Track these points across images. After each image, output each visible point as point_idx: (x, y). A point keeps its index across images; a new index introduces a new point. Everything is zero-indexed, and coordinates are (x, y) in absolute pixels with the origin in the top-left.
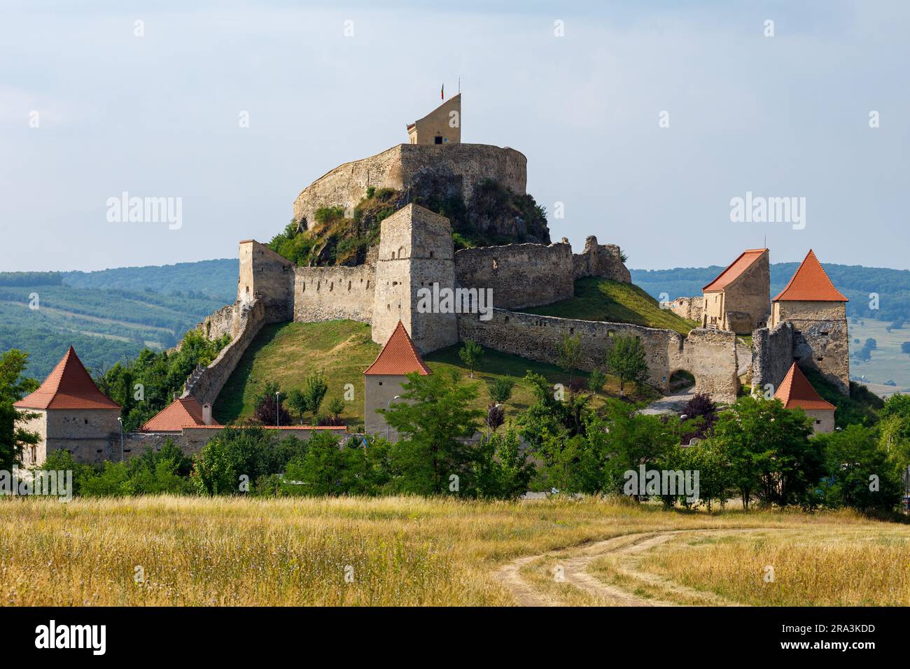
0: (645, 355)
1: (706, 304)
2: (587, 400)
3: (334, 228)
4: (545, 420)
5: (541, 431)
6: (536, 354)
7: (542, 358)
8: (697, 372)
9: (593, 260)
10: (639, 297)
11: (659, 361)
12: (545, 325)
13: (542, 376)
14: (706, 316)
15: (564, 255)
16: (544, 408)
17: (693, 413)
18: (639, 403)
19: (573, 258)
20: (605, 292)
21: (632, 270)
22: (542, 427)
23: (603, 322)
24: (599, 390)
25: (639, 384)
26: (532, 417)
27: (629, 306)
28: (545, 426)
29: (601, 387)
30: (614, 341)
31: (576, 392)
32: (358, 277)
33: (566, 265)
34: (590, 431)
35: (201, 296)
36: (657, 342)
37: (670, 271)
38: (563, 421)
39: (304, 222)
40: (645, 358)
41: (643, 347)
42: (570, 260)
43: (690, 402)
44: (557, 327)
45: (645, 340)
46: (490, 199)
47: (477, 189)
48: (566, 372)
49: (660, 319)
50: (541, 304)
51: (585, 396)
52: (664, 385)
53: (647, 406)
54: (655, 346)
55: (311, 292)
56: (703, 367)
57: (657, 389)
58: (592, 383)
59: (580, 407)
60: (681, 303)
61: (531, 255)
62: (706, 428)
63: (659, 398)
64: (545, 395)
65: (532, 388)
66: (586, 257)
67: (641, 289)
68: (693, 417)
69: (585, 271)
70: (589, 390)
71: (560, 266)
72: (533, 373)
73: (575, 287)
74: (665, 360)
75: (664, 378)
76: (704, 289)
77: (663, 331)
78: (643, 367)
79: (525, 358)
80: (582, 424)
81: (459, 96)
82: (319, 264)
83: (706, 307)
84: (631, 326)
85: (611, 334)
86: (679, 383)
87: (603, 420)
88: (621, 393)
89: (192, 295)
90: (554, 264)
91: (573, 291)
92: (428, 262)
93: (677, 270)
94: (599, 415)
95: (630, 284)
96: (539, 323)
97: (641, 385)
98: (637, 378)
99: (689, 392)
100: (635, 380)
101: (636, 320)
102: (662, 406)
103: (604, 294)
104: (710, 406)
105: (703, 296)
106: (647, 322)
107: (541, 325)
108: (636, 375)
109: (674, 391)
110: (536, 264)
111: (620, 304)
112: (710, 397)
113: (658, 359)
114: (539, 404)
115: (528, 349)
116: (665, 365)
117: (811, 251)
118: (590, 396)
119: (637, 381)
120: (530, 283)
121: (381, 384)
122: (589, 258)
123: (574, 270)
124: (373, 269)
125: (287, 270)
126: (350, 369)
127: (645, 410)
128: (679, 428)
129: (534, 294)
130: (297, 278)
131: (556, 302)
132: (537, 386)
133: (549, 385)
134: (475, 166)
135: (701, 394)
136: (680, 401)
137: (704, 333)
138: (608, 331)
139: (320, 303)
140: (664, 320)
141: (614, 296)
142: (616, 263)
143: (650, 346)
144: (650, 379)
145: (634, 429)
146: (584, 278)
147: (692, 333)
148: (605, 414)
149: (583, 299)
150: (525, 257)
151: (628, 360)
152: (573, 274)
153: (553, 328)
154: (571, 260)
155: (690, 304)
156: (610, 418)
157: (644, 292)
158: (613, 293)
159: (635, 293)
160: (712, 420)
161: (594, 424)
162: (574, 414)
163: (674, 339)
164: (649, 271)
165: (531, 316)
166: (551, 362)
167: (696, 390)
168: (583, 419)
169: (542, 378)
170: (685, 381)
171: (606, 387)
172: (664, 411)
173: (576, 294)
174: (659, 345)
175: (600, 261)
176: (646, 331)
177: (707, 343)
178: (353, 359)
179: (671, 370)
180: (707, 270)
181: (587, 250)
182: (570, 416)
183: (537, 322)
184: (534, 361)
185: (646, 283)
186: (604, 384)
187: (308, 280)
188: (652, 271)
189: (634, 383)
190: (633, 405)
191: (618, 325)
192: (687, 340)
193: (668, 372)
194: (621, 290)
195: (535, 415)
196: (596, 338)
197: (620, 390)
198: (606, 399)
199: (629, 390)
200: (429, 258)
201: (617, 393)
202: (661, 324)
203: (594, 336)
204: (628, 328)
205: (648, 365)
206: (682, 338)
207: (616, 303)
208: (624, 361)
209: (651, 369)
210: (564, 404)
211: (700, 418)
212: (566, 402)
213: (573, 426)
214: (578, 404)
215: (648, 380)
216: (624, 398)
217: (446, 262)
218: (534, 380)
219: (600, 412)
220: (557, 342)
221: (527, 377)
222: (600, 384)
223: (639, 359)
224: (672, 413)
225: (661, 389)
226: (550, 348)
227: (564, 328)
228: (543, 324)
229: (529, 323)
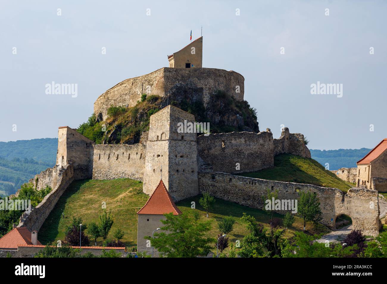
0: (319, 204)
1: (359, 172)
2: (282, 233)
3: (120, 120)
4: (254, 245)
5: (252, 253)
6: (249, 202)
7: (253, 205)
8: (353, 216)
9: (286, 143)
10: (316, 167)
11: (329, 208)
12: (255, 184)
13: (253, 217)
14: (359, 180)
15: (268, 140)
16: (254, 238)
17: (350, 242)
18: (316, 235)
19: (274, 142)
20: (294, 163)
21: (311, 150)
22: (253, 250)
23: (293, 183)
24: (290, 226)
26: (246, 243)
27: (310, 173)
28: (255, 249)
29: (291, 225)
30: (299, 195)
31: (275, 227)
32: (135, 151)
33: (269, 146)
34: (284, 253)
35: (32, 162)
36: (328, 196)
37: (336, 151)
38: (266, 246)
39: (101, 116)
40: (319, 206)
41: (318, 199)
42: (271, 143)
43: (349, 235)
44: (263, 185)
45: (320, 195)
46: (220, 104)
47: (212, 97)
48: (269, 215)
49: (329, 181)
50: (253, 171)
51: (281, 230)
52: (332, 224)
53: (321, 237)
54: (326, 198)
55: (104, 160)
56: (357, 213)
57: (327, 226)
58: (285, 222)
59: (277, 237)
60: (343, 172)
61: (247, 139)
62: (360, 252)
63: (329, 232)
64: (255, 229)
65: (247, 225)
66: (282, 141)
67: (317, 162)
68: (350, 244)
69: (281, 150)
70: (283, 226)
71: (266, 147)
72: (247, 215)
73: (275, 160)
74: (333, 208)
75: (332, 219)
76: (358, 162)
77: (331, 189)
78: (318, 212)
79: (242, 205)
80: (279, 248)
81: (201, 38)
82: (110, 142)
83: (359, 174)
84: (310, 186)
85: (298, 191)
86: (342, 222)
87: (293, 246)
88: (304, 228)
89: (26, 161)
90: (261, 145)
91: (273, 163)
92: (180, 143)
93: (340, 150)
94: (290, 242)
95: (310, 159)
96: (251, 183)
97: (317, 224)
98: (314, 219)
99: (348, 229)
100: (313, 221)
101: (314, 182)
102: (330, 238)
103: (293, 165)
104: (362, 238)
105: (357, 167)
106: (321, 183)
107: (252, 184)
108: (314, 217)
109: (338, 228)
110: (250, 145)
111: (304, 172)
112: (362, 232)
113: (328, 207)
114: (250, 235)
115: (244, 199)
116: (333, 211)
118: (284, 230)
119: (315, 221)
120: (246, 157)
121: (148, 220)
122: (284, 142)
123: (274, 149)
124: (145, 146)
125: (89, 146)
126: (128, 210)
127: (320, 240)
128: (342, 252)
129: (248, 164)
130: (95, 151)
131: (263, 169)
132: (250, 223)
133: (258, 223)
134: (211, 82)
135: (356, 230)
136: (342, 234)
137: (358, 191)
138: (296, 189)
139: (110, 168)
140: (331, 182)
141: (300, 166)
142: (301, 145)
143: (323, 199)
144: (323, 220)
145: (313, 252)
146: (281, 154)
147: (350, 191)
148: (294, 242)
149: (280, 168)
150: (243, 140)
151: (309, 207)
152: (273, 151)
153: (260, 186)
154: (272, 142)
155: (349, 172)
156: (297, 244)
157: (319, 164)
158: (299, 164)
159: (313, 164)
160: (363, 247)
161: (286, 248)
162: (273, 241)
163: (338, 195)
164: (322, 150)
165: (245, 178)
166: (259, 208)
167: (353, 228)
168: (279, 245)
169: (253, 218)
170: (345, 221)
171: (295, 225)
172: (333, 241)
173: (275, 165)
174: (329, 198)
175: (291, 143)
176: (320, 189)
177: (360, 197)
178: (130, 203)
179: (336, 214)
180: (359, 150)
181: (283, 136)
182: (271, 243)
183: (250, 182)
184: (248, 207)
185: (320, 158)
186: (293, 223)
187: (102, 153)
188: (324, 151)
189: (313, 222)
190: (312, 237)
191: (303, 185)
192: (347, 195)
193: (334, 215)
194: (304, 162)
195: (248, 242)
196: (288, 193)
197: (303, 226)
198: (294, 232)
199: (309, 226)
200: (181, 140)
201: (301, 229)
202: (330, 184)
203: (287, 191)
204: (309, 187)
205: (322, 211)
206: (344, 193)
207: (301, 171)
208: (306, 208)
209: (324, 213)
210: (267, 235)
211: (355, 246)
212: (268, 234)
213: (272, 249)
214: (276, 235)
215: (322, 221)
216: (306, 232)
217: (191, 143)
218: (247, 219)
219: (291, 240)
220: (263, 195)
221: (243, 217)
222: (290, 223)
223: (316, 207)
224: (337, 242)
225: (330, 226)
226: (258, 199)
227: (267, 186)
228: (254, 184)
229: (245, 183)
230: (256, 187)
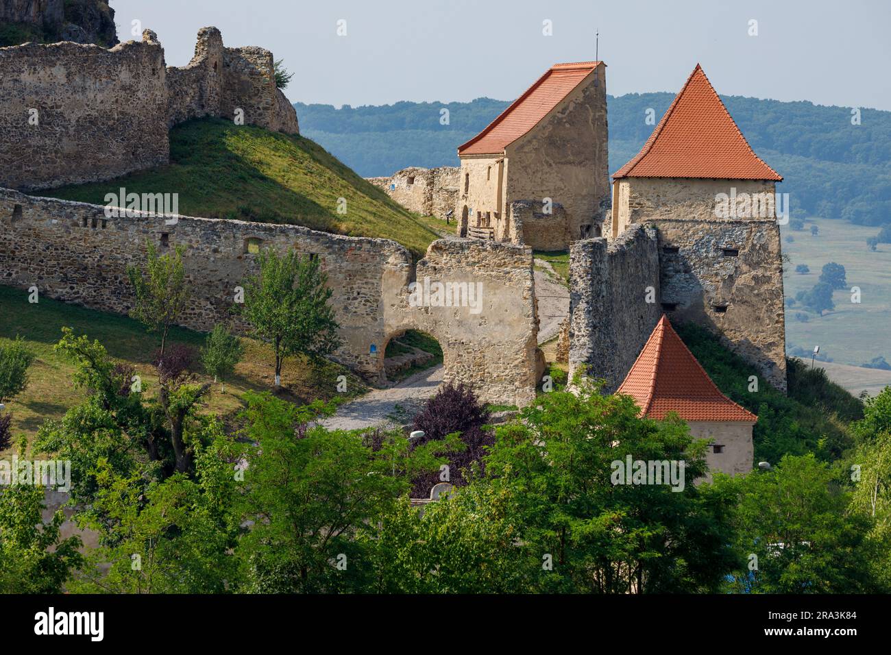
0: (329, 294)
1: (467, 184)
2: (197, 395)
4: (103, 440)
5: (95, 467)
6: (84, 291)
7: (99, 299)
8: (445, 334)
9: (213, 83)
10: (315, 167)
11: (362, 310)
12: (104, 227)
13: (96, 341)
14: (466, 211)
15: (148, 71)
16: (100, 414)
17: (436, 426)
18: (317, 403)
19: (168, 76)
20: (239, 153)
21: (301, 105)
22: (97, 457)
23: (236, 221)
24: (225, 373)
25: (316, 359)
26: (75, 433)
27: (294, 186)
28: (104, 454)
29: (231, 367)
30: (259, 262)
31: (175, 376)
33: (150, 93)
34: (204, 466)
36: (358, 266)
37: (385, 109)
38: (144, 443)
40: (329, 302)
41: (324, 278)
42: (160, 81)
43: (432, 403)
44: (132, 230)
45: (330, 263)
48: (152, 333)
49: (364, 214)
50: (95, 179)
51: (194, 386)
52: (373, 363)
53: (334, 411)
54: (351, 275)
56: (460, 323)
57: (356, 373)
58: (211, 357)
59: (182, 411)
60: (411, 180)
61: (73, 69)
62: (469, 460)
63: (362, 392)
64: (105, 385)
65: (76, 368)
66: (196, 74)
67: (321, 149)
68: (437, 434)
69: (194, 106)
70: (204, 372)
71: (140, 94)
72: (77, 334)
73: (172, 141)
74: (375, 308)
75: (374, 347)
76: (462, 149)
77: (369, 242)
78: (325, 322)
79: (58, 299)
80: (188, 450)
83: (467, 189)
84: (297, 231)
85: (253, 249)
86: (406, 358)
87: (238, 440)
88: (277, 381)
90: (124, 88)
91: (166, 151)
93: (402, 106)
94: (227, 429)
95: (296, 137)
96: (90, 221)
97: (322, 364)
98: (312, 347)
99: (429, 379)
100: (307, 352)
101: (309, 217)
102: (368, 411)
103: (237, 158)
104: (475, 411)
105: (460, 165)
106: (336, 222)
107: (94, 226)
108: (310, 340)
109: (395, 377)
110: (84, 89)
111: (274, 182)
112: (477, 392)
113: (358, 306)
114: (88, 404)
115: (65, 279)
116: (375, 319)
117: (698, 67)
118: (206, 387)
119: (312, 354)
120: (71, 131)
122: (203, 78)
123: (170, 104)
127: (330, 420)
128: (407, 460)
129: (78, 157)
131: (129, 174)
132: (86, 363)
133: (114, 362)
135: (456, 386)
136: (410, 400)
137: (462, 248)
138: (247, 241)
140: (370, 218)
141: (260, 162)
142: (264, 88)
143: (341, 276)
144: (341, 349)
145: (306, 462)
146: (194, 120)
147: (436, 248)
148: (240, 427)
149: (190, 168)
150: (59, 72)
151: (291, 305)
152: (167, 111)
153: (123, 233)
154: (163, 80)
155: (431, 183)
156: (252, 436)
157: (327, 155)
158: (258, 156)
159: (306, 155)
160: (480, 442)
161: (213, 450)
162: (168, 426)
163: (394, 261)
164: (338, 107)
165: (69, 206)
166: (119, 309)
167: (444, 376)
168: (190, 438)
169: (96, 345)
170: (419, 354)
171: (243, 367)
172: (374, 423)
173: (175, 157)
174: (362, 273)
175: (228, 83)
176: (332, 242)
177: (468, 269)
179: (389, 331)
180: (467, 107)
181: (200, 59)
182: (160, 432)
183: (85, 219)
184: (78, 305)
185: (333, 135)
186: (237, 360)
188: (347, 108)
189: (306, 358)
190: (303, 407)
191: (270, 229)
192: (424, 263)
193: (380, 334)
194: (276, 149)
195: (82, 430)
196: (219, 256)
197: (273, 373)
198: (241, 393)
199: (294, 372)
201: (267, 381)
202: (366, 226)
203: (215, 251)
204: (292, 234)
205: (337, 319)
206: (414, 258)
207: (264, 178)
208: (283, 309)
209: (343, 327)
210: (146, 405)
211: (453, 439)
212: (151, 401)
213: (166, 454)
214: (179, 406)
215: (338, 352)
216: (282, 392)
218: (77, 350)
219: (228, 423)
220: (130, 264)
221: (62, 342)
222: (228, 360)
223: (317, 305)
224: (391, 428)
225: (366, 372)
226: (116, 278)
227: (147, 232)
228: (100, 224)
229: (69, 222)
230: (106, 238)
